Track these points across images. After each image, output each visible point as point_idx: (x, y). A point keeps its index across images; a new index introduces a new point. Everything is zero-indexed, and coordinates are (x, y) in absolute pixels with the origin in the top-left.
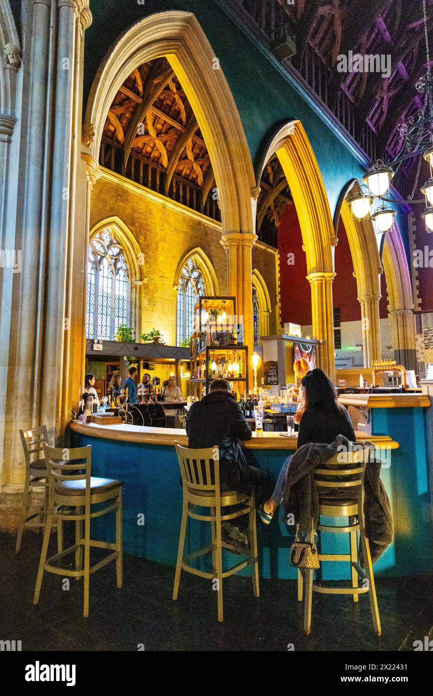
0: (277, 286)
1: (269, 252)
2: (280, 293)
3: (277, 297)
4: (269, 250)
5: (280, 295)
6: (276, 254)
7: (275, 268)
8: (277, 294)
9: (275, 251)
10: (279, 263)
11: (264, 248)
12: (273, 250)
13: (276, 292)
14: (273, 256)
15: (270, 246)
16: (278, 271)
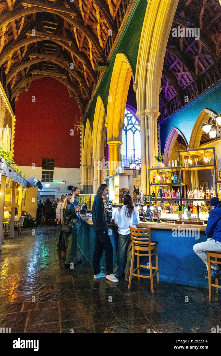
3: (12, 146)
6: (13, 118)
8: (12, 144)
10: (15, 124)
11: (10, 112)
12: (13, 115)
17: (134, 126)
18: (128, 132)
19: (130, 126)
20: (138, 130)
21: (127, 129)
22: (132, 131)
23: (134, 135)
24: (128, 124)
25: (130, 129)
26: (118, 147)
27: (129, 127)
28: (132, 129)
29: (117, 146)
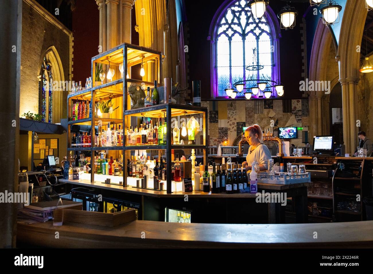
0: (70, 66)
1: (65, 33)
2: (73, 72)
3: (70, 76)
4: (65, 31)
5: (73, 75)
6: (70, 36)
7: (69, 48)
8: (70, 73)
9: (70, 33)
10: (73, 45)
11: (61, 28)
12: (68, 32)
13: (69, 71)
14: (68, 38)
15: (66, 28)
16: (72, 53)
17: (257, 26)
18: (247, 37)
19: (252, 27)
20: (266, 32)
21: (246, 33)
22: (255, 34)
23: (258, 42)
24: (248, 24)
25: (252, 31)
26: (154, 63)
27: (248, 29)
28: (255, 31)
29: (151, 61)
